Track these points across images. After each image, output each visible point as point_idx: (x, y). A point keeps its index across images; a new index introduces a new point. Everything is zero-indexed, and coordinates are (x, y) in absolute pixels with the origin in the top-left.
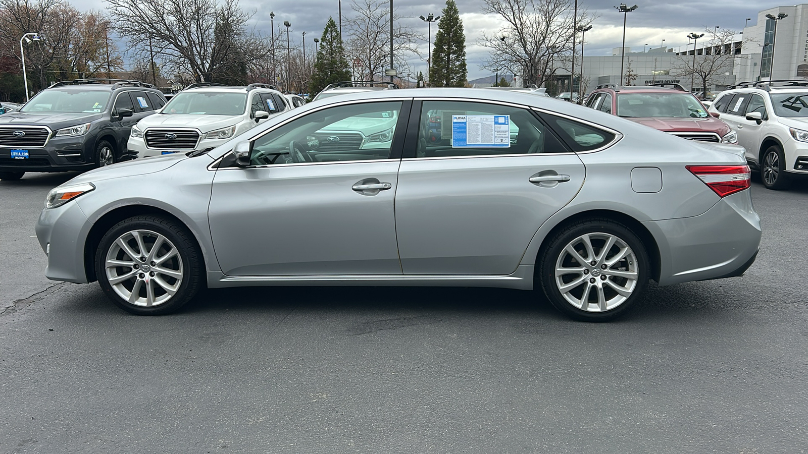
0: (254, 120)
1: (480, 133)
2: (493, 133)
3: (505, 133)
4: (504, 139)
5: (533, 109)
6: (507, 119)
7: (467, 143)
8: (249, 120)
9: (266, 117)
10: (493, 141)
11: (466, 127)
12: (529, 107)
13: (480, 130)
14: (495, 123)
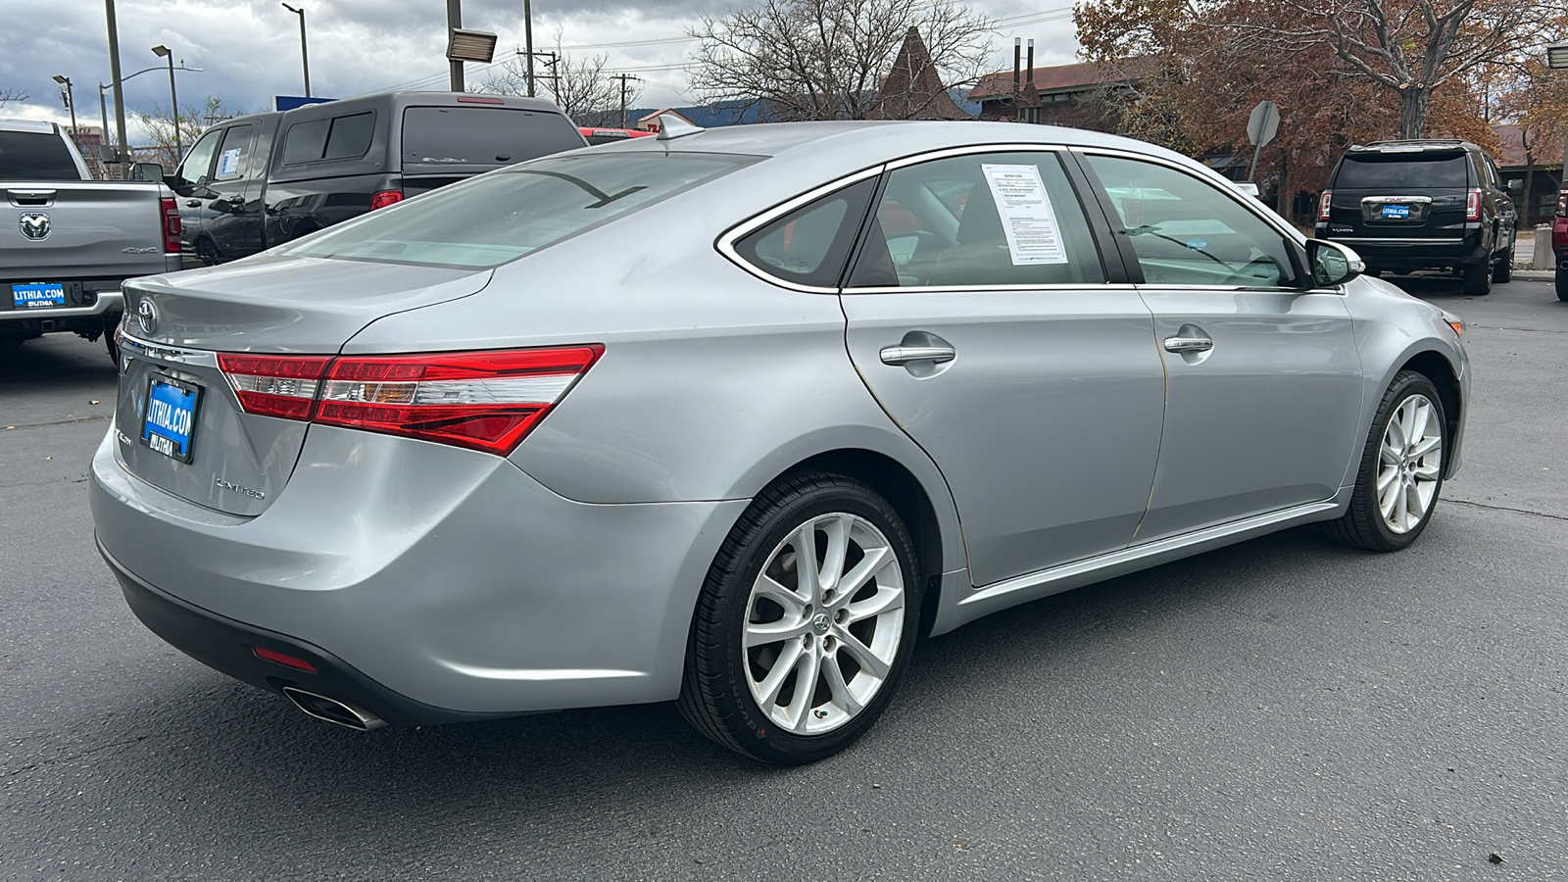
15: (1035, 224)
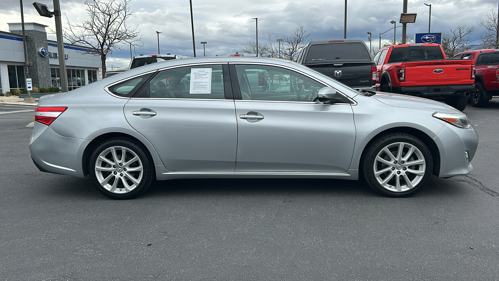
15: (202, 83)
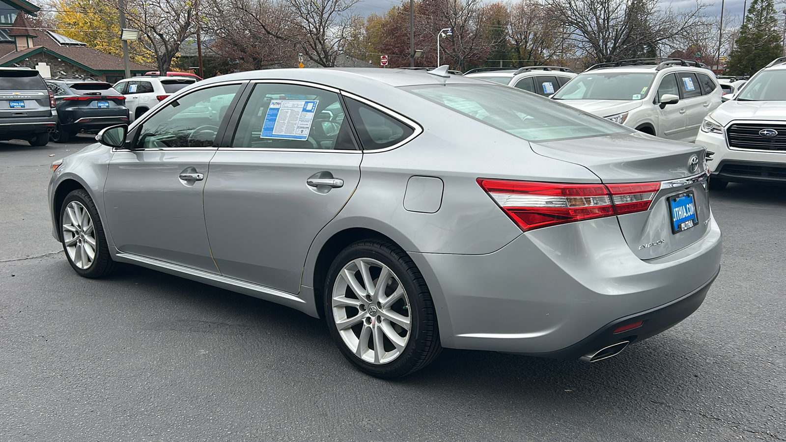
0: (657, 106)
1: (286, 122)
2: (297, 122)
3: (307, 123)
4: (304, 130)
5: (343, 93)
6: (315, 105)
7: (273, 134)
8: (651, 106)
9: (674, 102)
10: (294, 132)
11: (277, 114)
12: (340, 90)
13: (288, 118)
14: (303, 110)
